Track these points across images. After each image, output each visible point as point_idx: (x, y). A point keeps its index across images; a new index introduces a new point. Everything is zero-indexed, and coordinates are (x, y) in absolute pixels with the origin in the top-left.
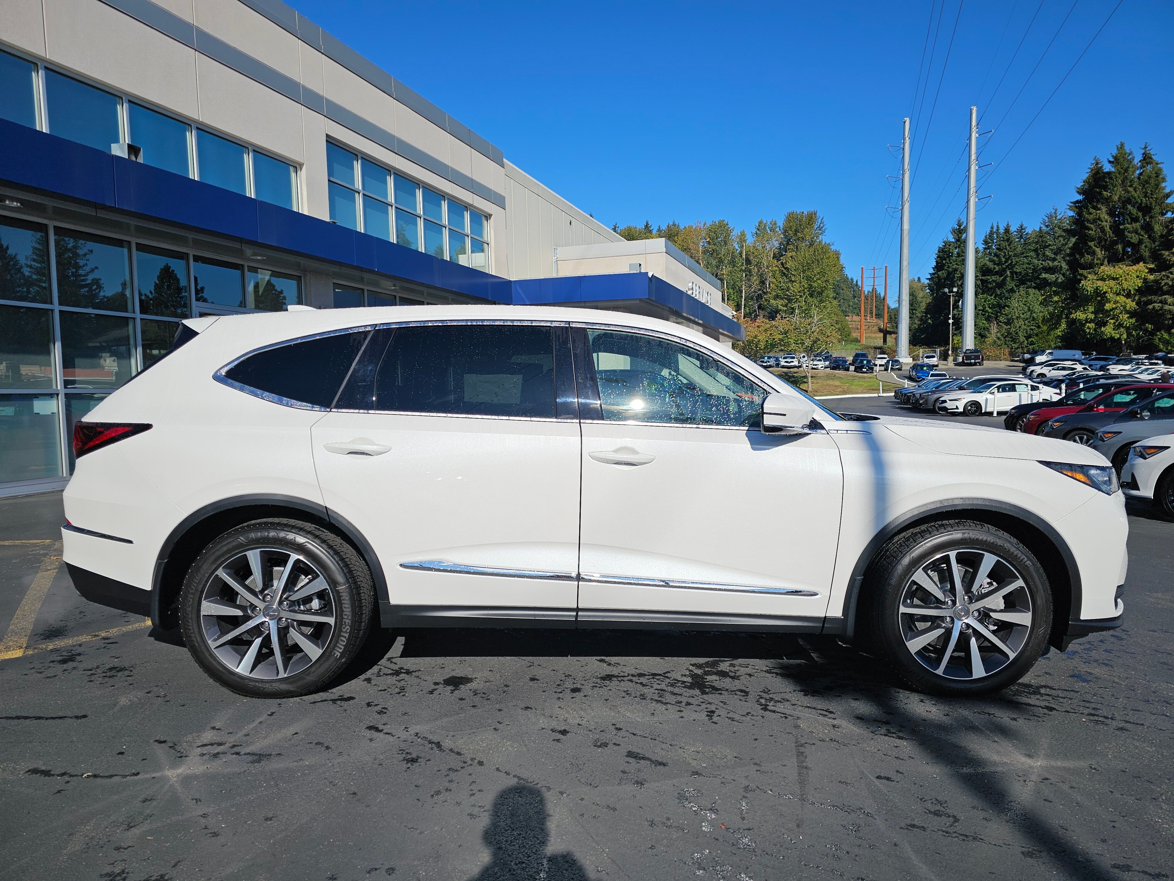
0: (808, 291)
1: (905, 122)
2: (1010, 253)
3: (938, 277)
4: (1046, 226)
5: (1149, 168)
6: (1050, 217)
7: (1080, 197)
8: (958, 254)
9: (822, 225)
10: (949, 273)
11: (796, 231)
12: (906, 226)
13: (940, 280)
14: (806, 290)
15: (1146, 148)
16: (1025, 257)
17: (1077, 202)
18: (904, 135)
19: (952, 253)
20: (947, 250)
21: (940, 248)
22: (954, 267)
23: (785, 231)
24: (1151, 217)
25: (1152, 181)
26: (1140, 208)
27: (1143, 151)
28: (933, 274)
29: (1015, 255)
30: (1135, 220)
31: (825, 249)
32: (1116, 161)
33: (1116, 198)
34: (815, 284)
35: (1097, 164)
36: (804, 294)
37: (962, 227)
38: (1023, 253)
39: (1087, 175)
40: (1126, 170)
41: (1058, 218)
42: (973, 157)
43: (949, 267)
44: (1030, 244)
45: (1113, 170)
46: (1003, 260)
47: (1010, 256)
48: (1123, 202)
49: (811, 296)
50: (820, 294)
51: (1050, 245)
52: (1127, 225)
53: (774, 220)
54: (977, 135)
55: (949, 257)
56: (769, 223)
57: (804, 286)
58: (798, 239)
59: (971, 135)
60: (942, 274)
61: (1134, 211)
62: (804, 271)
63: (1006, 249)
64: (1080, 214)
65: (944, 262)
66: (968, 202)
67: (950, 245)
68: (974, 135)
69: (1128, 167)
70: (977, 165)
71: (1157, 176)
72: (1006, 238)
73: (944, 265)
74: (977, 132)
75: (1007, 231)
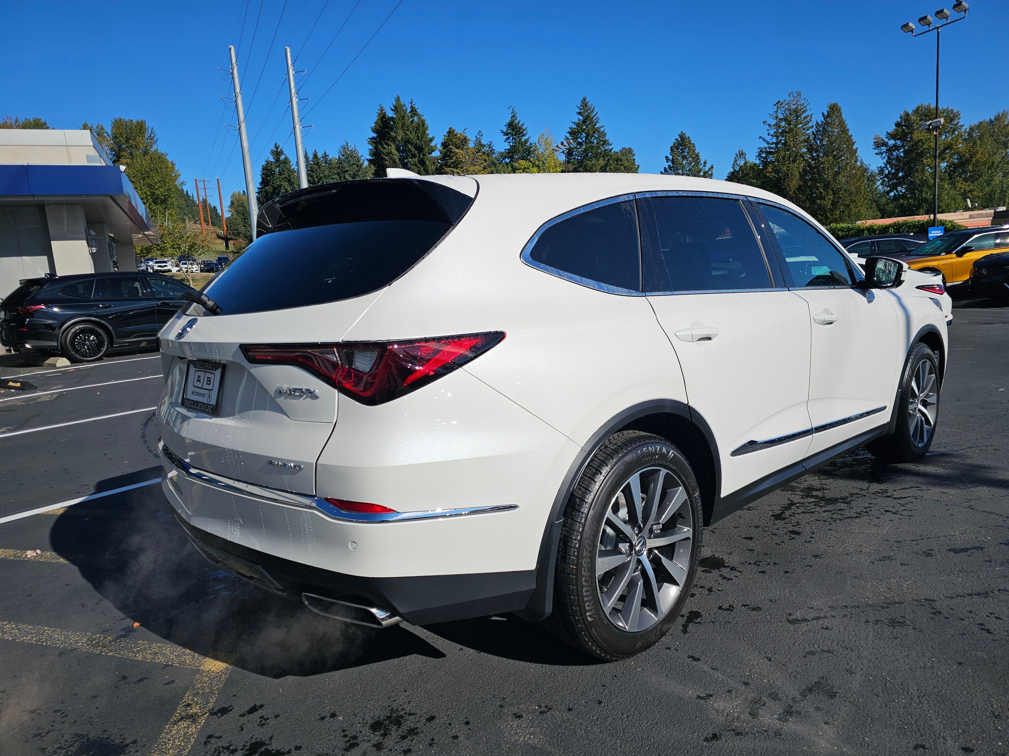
0: (152, 198)
1: (230, 49)
2: (321, 175)
3: (266, 191)
4: (342, 155)
5: (416, 119)
6: (344, 148)
7: (375, 135)
8: (279, 172)
9: (153, 135)
10: (275, 189)
11: (127, 140)
12: (245, 144)
13: (267, 194)
14: (149, 197)
15: (412, 103)
16: (332, 179)
17: (373, 138)
18: (231, 61)
19: (274, 172)
20: (270, 168)
21: (263, 166)
22: (278, 183)
23: (115, 137)
24: (423, 155)
25: (421, 128)
26: (416, 147)
27: (410, 105)
28: (261, 189)
29: (325, 177)
30: (414, 156)
31: (160, 159)
32: (396, 109)
33: (399, 138)
34: (158, 192)
35: (382, 110)
36: (147, 201)
37: (279, 150)
38: (329, 176)
39: (377, 118)
40: (403, 118)
41: (350, 149)
42: (293, 91)
43: (273, 183)
44: (333, 168)
45: (395, 116)
46: (316, 180)
47: (321, 177)
48: (405, 142)
49: (156, 203)
50: (164, 201)
51: (347, 171)
52: (410, 160)
53: (100, 125)
54: (294, 73)
55: (272, 175)
56: (95, 127)
57: (146, 193)
58: (131, 146)
59: (288, 72)
60: (269, 189)
61: (413, 149)
62: (144, 179)
63: (317, 171)
64: (376, 148)
65: (269, 178)
66: (294, 128)
67: (271, 164)
68: (291, 72)
69: (404, 116)
70: (297, 98)
71: (423, 125)
72: (316, 162)
73: (269, 181)
74: (293, 70)
75: (315, 156)
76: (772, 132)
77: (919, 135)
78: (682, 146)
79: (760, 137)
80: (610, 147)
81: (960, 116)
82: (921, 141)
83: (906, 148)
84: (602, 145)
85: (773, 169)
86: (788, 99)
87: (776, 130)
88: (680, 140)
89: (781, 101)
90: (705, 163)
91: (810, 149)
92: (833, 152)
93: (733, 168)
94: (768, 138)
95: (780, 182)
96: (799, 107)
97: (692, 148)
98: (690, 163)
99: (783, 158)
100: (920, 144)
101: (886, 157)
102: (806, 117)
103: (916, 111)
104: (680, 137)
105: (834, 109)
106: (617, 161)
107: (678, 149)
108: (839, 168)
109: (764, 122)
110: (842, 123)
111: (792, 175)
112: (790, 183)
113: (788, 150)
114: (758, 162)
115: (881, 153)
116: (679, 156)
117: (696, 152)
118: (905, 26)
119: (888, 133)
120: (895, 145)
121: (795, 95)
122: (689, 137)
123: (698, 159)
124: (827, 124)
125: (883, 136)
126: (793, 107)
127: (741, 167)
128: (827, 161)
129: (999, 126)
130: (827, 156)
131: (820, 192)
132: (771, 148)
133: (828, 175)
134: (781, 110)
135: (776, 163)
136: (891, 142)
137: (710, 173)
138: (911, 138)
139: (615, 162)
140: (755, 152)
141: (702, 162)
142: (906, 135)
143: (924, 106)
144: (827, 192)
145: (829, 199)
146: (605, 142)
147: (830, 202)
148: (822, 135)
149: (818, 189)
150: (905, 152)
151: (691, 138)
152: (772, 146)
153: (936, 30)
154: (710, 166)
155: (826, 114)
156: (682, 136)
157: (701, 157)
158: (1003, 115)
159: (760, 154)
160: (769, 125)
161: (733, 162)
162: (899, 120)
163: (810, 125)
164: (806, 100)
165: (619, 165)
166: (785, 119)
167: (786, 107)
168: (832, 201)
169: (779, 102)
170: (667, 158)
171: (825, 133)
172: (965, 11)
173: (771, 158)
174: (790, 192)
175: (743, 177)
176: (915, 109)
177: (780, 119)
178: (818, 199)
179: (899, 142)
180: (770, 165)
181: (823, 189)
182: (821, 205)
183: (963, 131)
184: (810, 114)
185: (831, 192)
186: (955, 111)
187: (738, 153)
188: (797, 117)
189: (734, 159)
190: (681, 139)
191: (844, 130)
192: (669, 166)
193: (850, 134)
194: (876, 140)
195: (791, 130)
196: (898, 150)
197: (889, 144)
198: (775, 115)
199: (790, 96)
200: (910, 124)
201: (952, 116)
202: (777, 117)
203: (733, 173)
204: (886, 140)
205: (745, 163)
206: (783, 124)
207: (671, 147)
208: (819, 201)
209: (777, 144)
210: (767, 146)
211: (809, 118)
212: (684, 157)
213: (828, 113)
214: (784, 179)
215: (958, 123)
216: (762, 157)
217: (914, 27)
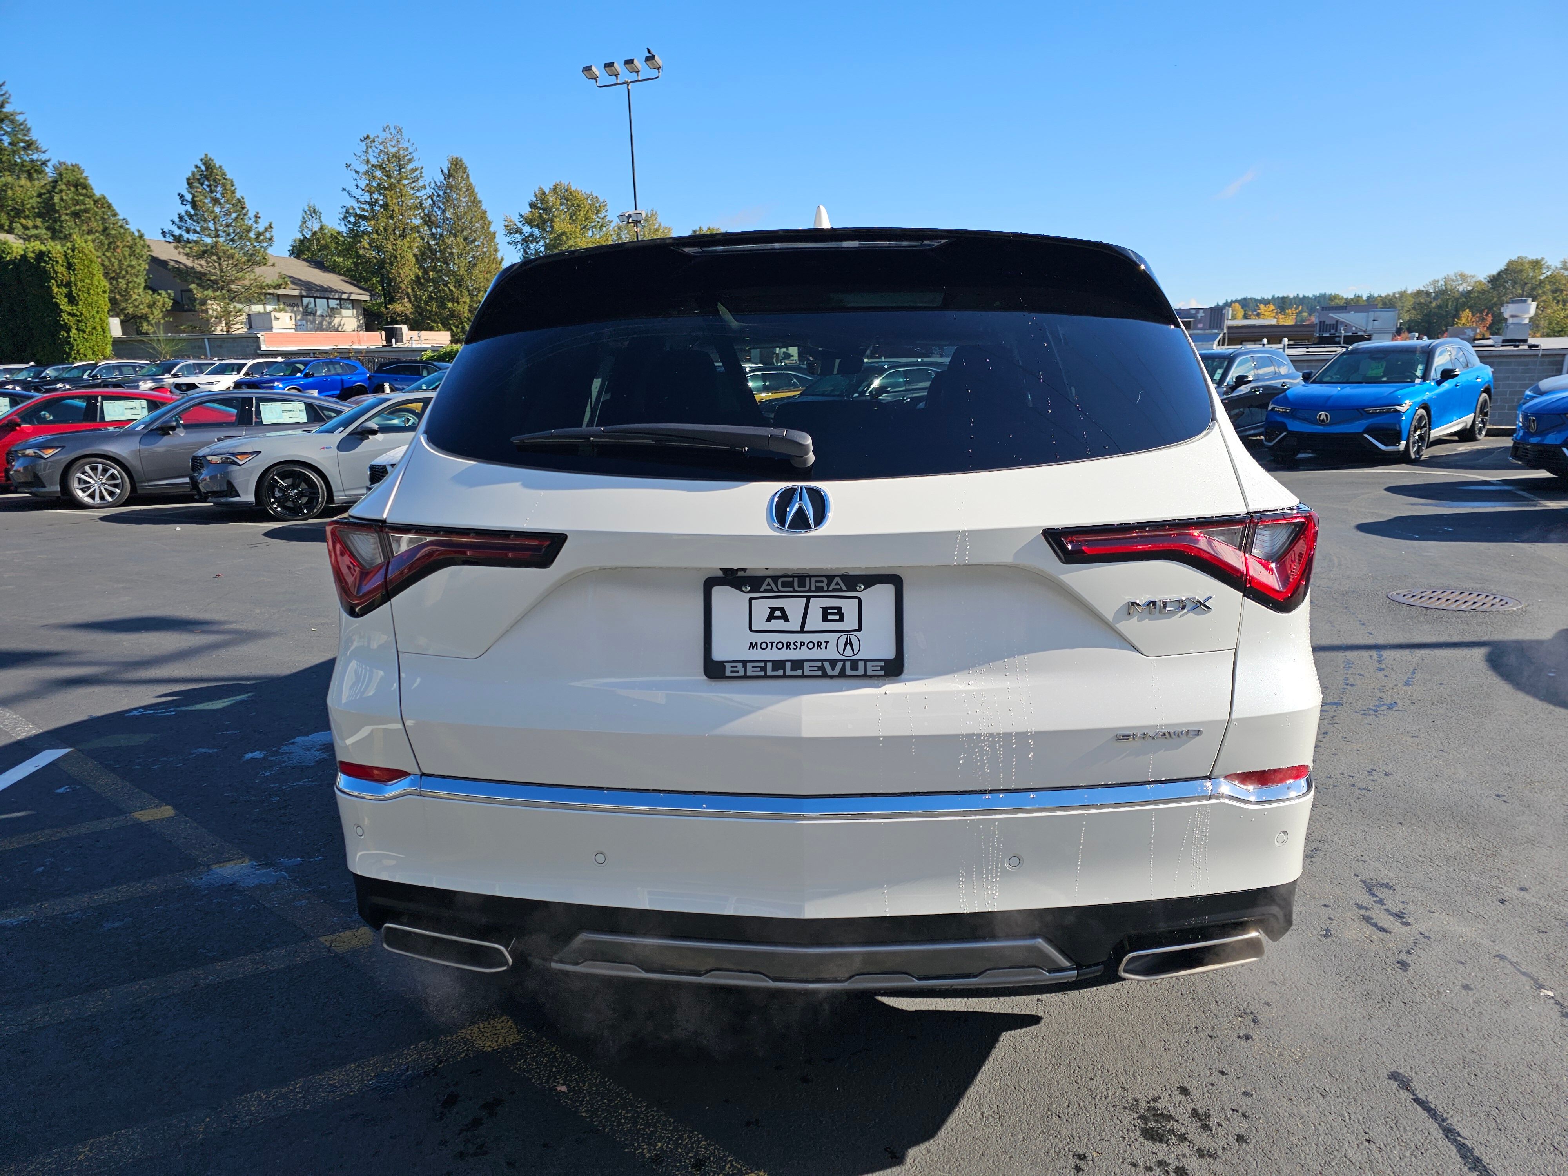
76: (363, 183)
77: (562, 226)
78: (208, 180)
79: (344, 189)
80: (44, 157)
81: (608, 207)
82: (564, 233)
83: (548, 241)
84: (24, 148)
85: (370, 244)
86: (383, 136)
87: (368, 182)
88: (203, 168)
89: (372, 137)
90: (257, 217)
91: (428, 221)
92: (463, 231)
93: (301, 232)
94: (358, 193)
95: (383, 268)
96: (401, 152)
97: (228, 187)
98: (228, 214)
99: (385, 230)
100: (564, 237)
101: (522, 250)
102: (414, 170)
103: (554, 190)
104: (204, 164)
105: (456, 168)
106: (76, 186)
107: (202, 184)
108: (473, 257)
109: (348, 166)
110: (470, 189)
111: (402, 258)
112: (401, 271)
113: (392, 217)
114: (343, 229)
115: (516, 243)
116: (206, 197)
117: (238, 195)
118: (587, 69)
119: (522, 216)
120: (531, 235)
121: (393, 131)
122: (220, 167)
123: (243, 208)
124: (449, 186)
125: (516, 219)
126: (394, 150)
127: (314, 234)
128: (455, 245)
129: (650, 229)
130: (455, 236)
131: (451, 291)
132: (363, 210)
133: (458, 266)
134: (374, 151)
135: (375, 236)
136: (527, 229)
137: (268, 235)
138: (552, 227)
139: (73, 189)
140: (339, 213)
141: (251, 214)
142: (544, 222)
143: (563, 185)
144: (461, 292)
145: (465, 303)
146: (30, 145)
147: (467, 307)
148: (443, 203)
149: (445, 285)
150: (546, 246)
151: (226, 169)
152: (364, 206)
153: (626, 85)
154: (267, 225)
155: (446, 171)
156: (208, 164)
157: (247, 205)
158: (652, 215)
159: (345, 217)
160: (357, 172)
161: (300, 223)
162: (534, 199)
163: (421, 183)
164: (411, 142)
165: (81, 194)
166: (381, 167)
167: (381, 147)
168: (470, 306)
169: (368, 137)
170: (182, 197)
171: (447, 201)
172: (658, 69)
173: (364, 226)
174: (402, 285)
175: (320, 251)
176: (552, 187)
177: (373, 166)
178: (449, 301)
179: (536, 231)
180: (366, 237)
181: (455, 287)
182: (454, 311)
183: (611, 228)
184: (420, 167)
185: (467, 294)
186: (602, 201)
187: (306, 209)
188: (401, 167)
189: (301, 218)
190: (207, 169)
191: (475, 202)
192: (187, 212)
193: (483, 207)
194: (506, 223)
195: (391, 187)
196: (537, 243)
197: (524, 231)
198: (363, 157)
199: (384, 131)
200: (548, 207)
201: (597, 205)
202: (368, 162)
203: (302, 241)
204: (520, 225)
205: (322, 228)
206: (378, 173)
207: (188, 179)
208: (450, 305)
209: (372, 204)
210: (356, 205)
211: (418, 172)
212: (216, 201)
213: (449, 171)
214: (391, 264)
215: (605, 216)
216: (349, 222)
217: (598, 73)
